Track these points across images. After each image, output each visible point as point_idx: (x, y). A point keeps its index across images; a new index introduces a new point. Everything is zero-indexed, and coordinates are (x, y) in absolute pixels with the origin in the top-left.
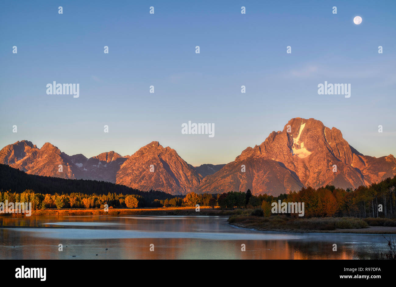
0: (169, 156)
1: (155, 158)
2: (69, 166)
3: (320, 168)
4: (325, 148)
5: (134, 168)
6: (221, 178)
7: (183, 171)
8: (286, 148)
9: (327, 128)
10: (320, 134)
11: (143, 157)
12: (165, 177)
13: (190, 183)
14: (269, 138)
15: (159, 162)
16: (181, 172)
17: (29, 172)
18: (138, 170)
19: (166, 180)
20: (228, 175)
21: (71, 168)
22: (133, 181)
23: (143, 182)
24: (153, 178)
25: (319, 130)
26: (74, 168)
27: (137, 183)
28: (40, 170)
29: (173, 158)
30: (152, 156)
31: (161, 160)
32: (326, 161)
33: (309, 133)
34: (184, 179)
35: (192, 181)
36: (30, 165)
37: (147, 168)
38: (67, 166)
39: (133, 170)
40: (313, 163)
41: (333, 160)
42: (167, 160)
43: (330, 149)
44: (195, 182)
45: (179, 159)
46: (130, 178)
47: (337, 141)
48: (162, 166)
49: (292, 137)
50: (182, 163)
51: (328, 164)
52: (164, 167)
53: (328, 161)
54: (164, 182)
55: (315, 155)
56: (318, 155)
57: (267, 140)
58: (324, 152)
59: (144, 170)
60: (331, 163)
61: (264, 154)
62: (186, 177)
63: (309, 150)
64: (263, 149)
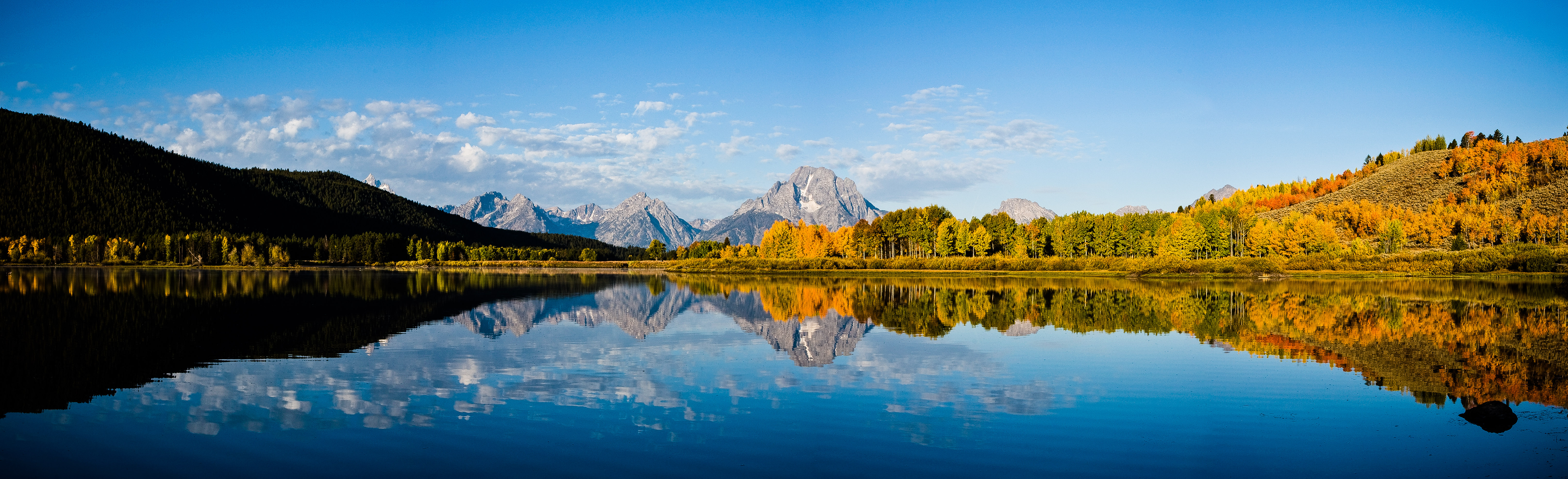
0: (658, 209)
1: (641, 212)
2: (543, 221)
3: (830, 224)
4: (836, 201)
5: (617, 223)
6: (716, 235)
7: (673, 226)
8: (792, 201)
9: (840, 179)
10: (831, 184)
11: (628, 211)
12: (652, 233)
13: (681, 241)
14: (772, 190)
15: (646, 216)
16: (671, 227)
17: (498, 227)
18: (622, 225)
19: (653, 236)
20: (725, 231)
21: (545, 223)
22: (617, 237)
23: (627, 239)
24: (639, 235)
25: (831, 180)
26: (549, 223)
27: (621, 240)
28: (511, 225)
29: (662, 211)
30: (638, 209)
31: (648, 213)
32: (837, 216)
33: (819, 184)
34: (674, 235)
35: (684, 238)
36: (500, 220)
37: (632, 222)
38: (541, 220)
39: (616, 226)
40: (822, 218)
41: (846, 215)
42: (655, 213)
43: (842, 202)
44: (687, 239)
45: (669, 212)
46: (612, 234)
47: (851, 194)
48: (649, 221)
49: (799, 188)
50: (673, 217)
51: (839, 219)
52: (651, 221)
53: (840, 216)
54: (652, 238)
55: (825, 209)
56: (829, 209)
57: (770, 191)
58: (836, 206)
59: (629, 225)
60: (842, 218)
61: (767, 208)
62: (677, 233)
63: (818, 203)
64: (765, 202)
